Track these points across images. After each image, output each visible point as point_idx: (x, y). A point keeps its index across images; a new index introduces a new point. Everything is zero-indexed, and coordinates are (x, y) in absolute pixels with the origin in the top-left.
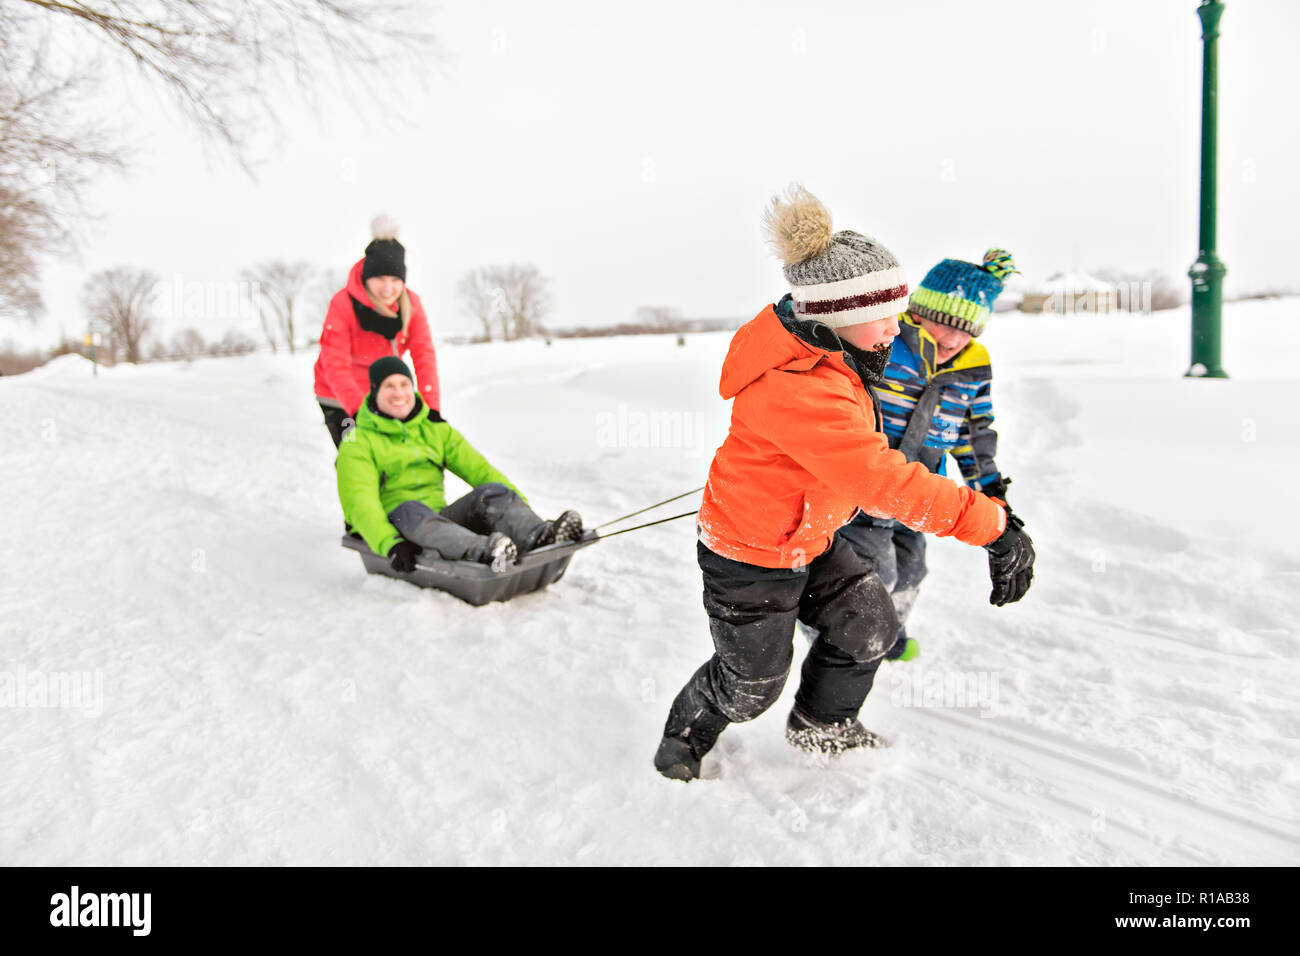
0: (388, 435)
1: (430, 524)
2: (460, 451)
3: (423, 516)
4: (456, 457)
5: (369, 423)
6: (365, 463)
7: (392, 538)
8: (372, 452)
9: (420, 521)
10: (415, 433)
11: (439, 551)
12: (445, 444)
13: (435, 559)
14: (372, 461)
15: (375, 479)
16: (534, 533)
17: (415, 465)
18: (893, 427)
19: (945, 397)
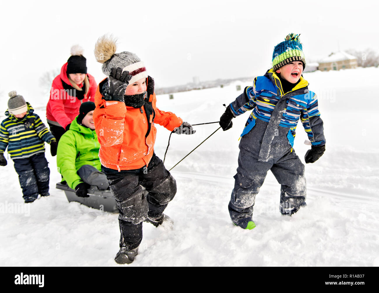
1: (94, 175)
3: (91, 171)
5: (76, 129)
6: (72, 148)
7: (78, 181)
8: (76, 142)
9: (90, 174)
11: (97, 187)
13: (95, 190)
14: (75, 147)
15: (75, 155)
18: (265, 117)
19: (289, 105)
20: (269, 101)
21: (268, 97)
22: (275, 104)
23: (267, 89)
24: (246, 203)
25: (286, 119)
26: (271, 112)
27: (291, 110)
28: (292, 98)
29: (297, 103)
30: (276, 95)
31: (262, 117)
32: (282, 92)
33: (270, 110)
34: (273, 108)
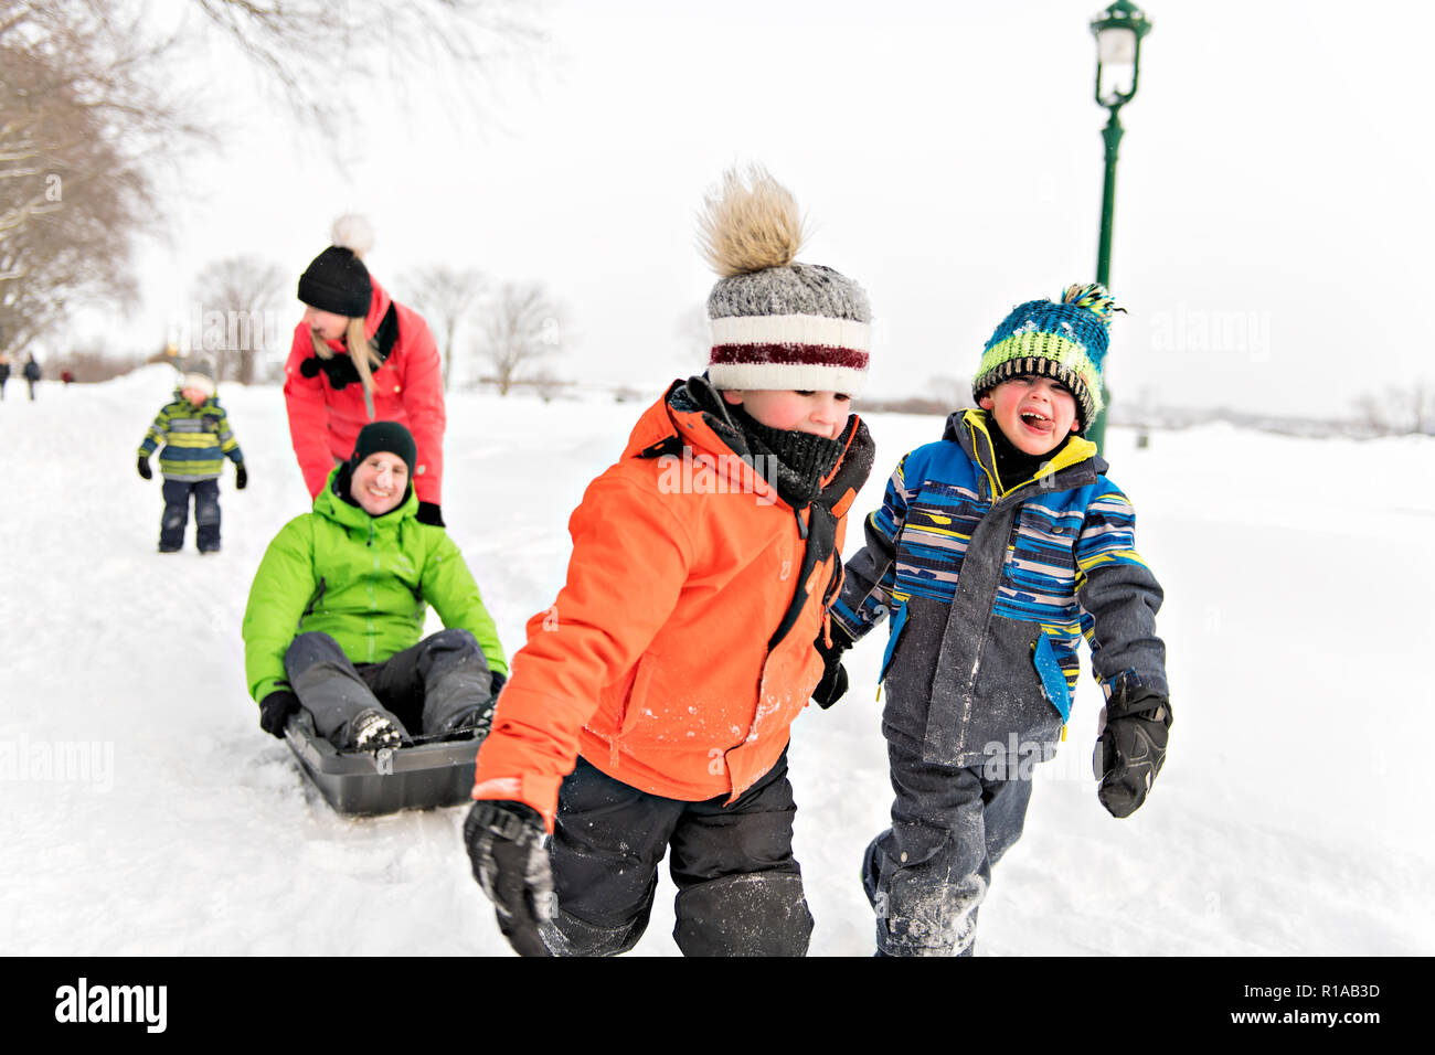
0: (348, 529)
2: (443, 569)
3: (316, 658)
4: (434, 578)
5: (325, 507)
6: (299, 563)
7: (272, 681)
8: (312, 547)
10: (391, 535)
11: (313, 716)
12: (428, 556)
13: (304, 727)
16: (455, 718)
17: (374, 579)
18: (941, 585)
19: (1022, 531)
20: (948, 521)
21: (947, 510)
23: (943, 480)
24: (927, 934)
25: (1018, 586)
26: (955, 562)
27: (1034, 550)
28: (1033, 506)
30: (976, 497)
31: (929, 588)
32: (997, 486)
33: (953, 558)
34: (962, 548)
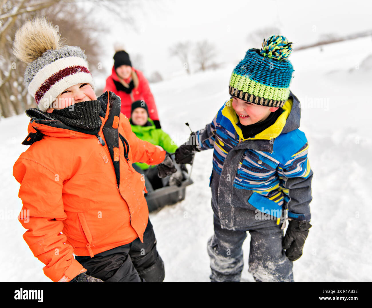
18: (219, 169)
21: (223, 139)
22: (228, 151)
23: (224, 126)
25: (242, 178)
27: (249, 166)
29: (260, 158)
30: (234, 137)
31: (216, 167)
33: (223, 160)
